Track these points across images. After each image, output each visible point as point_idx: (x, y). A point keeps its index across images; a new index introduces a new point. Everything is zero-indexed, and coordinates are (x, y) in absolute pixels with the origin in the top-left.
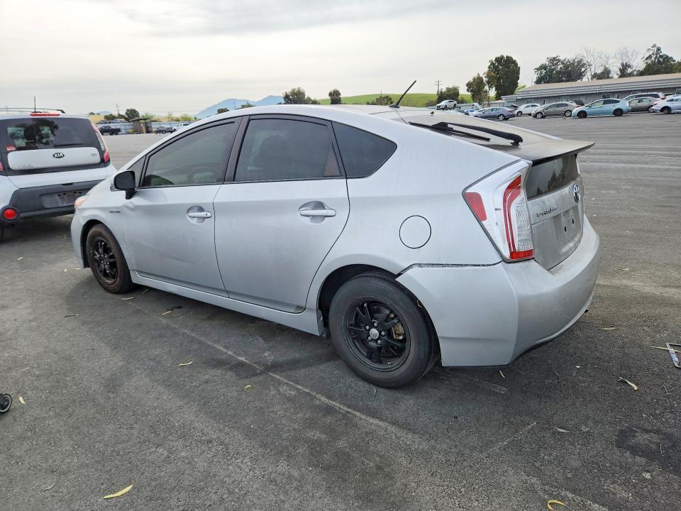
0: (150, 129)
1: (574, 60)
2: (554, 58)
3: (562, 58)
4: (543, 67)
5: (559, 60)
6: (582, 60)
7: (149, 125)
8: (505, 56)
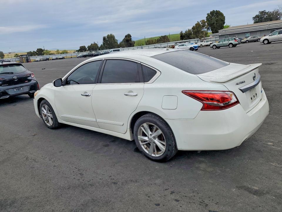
0: (29, 60)
1: (274, 12)
2: (263, 12)
3: (267, 11)
4: (257, 16)
5: (265, 13)
6: (277, 12)
7: (28, 58)
8: (215, 11)
